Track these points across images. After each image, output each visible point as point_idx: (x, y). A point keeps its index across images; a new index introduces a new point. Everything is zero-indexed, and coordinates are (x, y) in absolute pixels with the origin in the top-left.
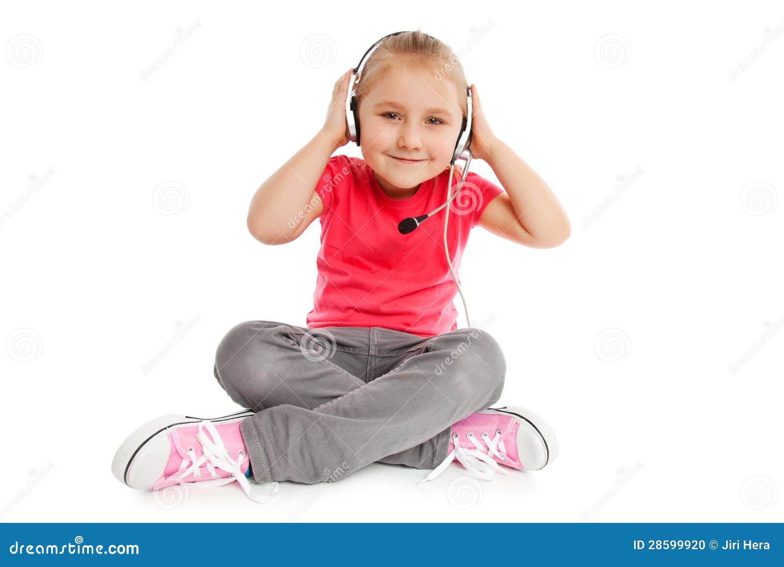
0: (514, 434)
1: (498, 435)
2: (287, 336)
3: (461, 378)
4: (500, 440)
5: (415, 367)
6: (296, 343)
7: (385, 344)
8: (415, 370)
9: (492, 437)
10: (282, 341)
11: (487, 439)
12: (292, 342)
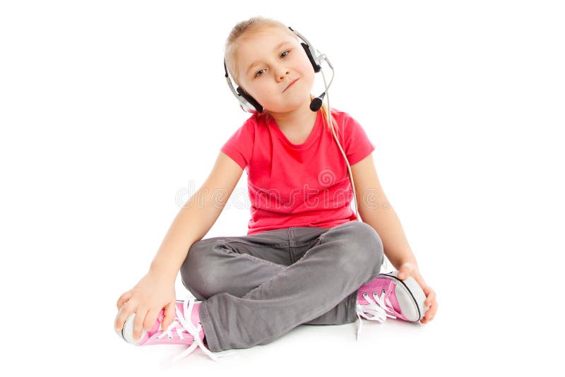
0: (393, 292)
1: (383, 293)
2: (224, 247)
3: (344, 260)
4: (385, 297)
5: (313, 256)
6: (232, 251)
7: (300, 237)
8: (313, 259)
9: (380, 296)
10: (221, 252)
11: (376, 297)
12: (228, 251)
